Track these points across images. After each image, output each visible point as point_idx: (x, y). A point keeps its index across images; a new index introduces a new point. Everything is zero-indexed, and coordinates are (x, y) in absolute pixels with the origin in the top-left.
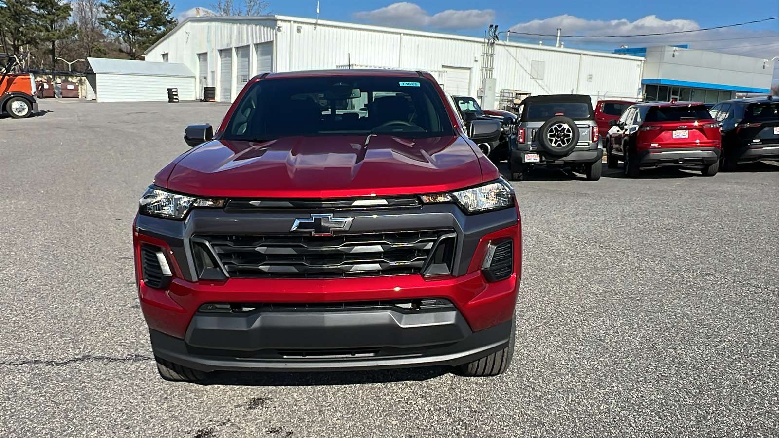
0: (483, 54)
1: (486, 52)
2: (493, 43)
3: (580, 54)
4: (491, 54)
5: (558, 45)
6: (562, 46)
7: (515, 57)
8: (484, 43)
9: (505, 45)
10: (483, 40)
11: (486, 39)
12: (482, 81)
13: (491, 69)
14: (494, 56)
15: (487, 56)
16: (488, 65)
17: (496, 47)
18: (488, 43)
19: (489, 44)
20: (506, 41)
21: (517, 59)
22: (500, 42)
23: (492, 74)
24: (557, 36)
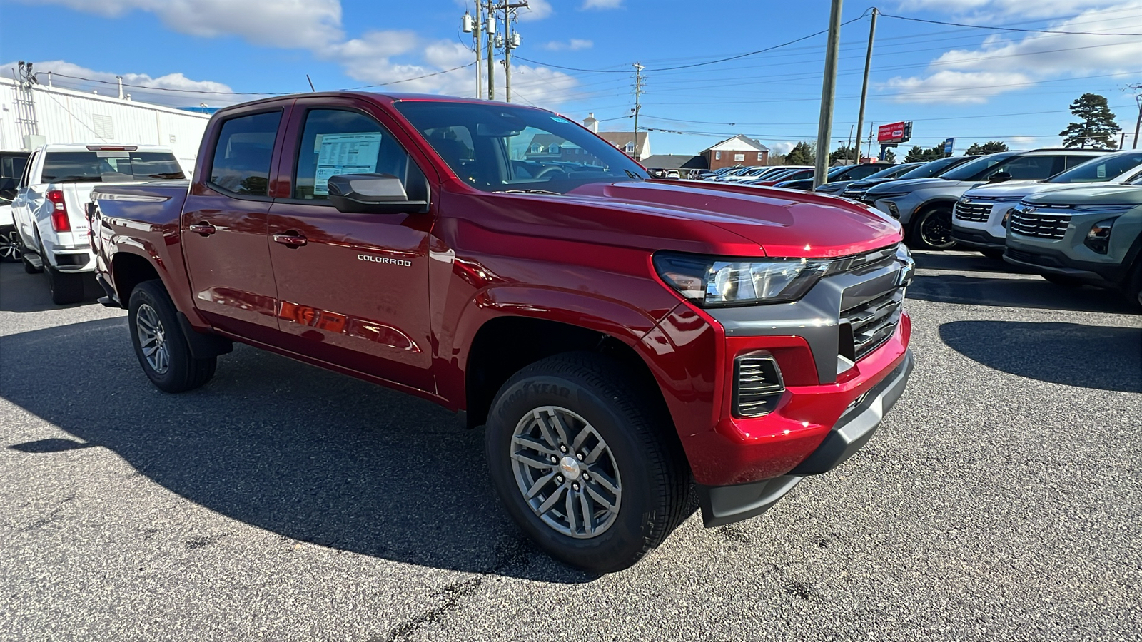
0: (16, 101)
1: (19, 99)
2: (30, 87)
3: (156, 110)
4: (29, 102)
5: (122, 96)
6: (129, 99)
7: (66, 108)
8: (15, 85)
9: (48, 92)
10: (11, 82)
11: (16, 81)
12: (23, 139)
13: (34, 122)
14: (35, 105)
15: (23, 104)
16: (27, 117)
17: (35, 92)
18: (21, 87)
19: (24, 88)
20: (49, 85)
21: (71, 112)
22: (40, 87)
23: (37, 130)
24: (119, 84)
